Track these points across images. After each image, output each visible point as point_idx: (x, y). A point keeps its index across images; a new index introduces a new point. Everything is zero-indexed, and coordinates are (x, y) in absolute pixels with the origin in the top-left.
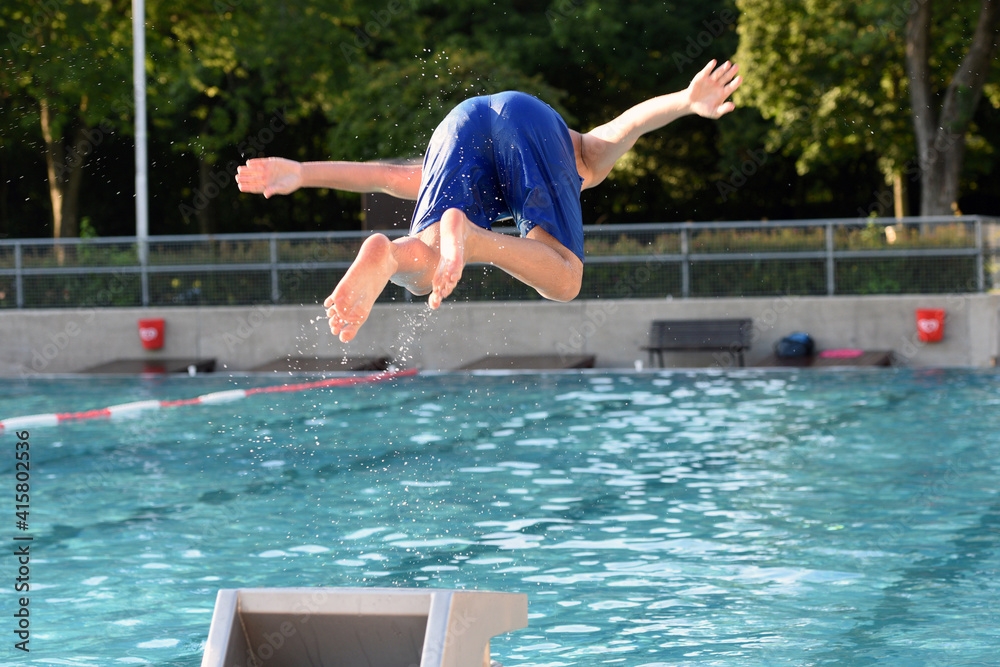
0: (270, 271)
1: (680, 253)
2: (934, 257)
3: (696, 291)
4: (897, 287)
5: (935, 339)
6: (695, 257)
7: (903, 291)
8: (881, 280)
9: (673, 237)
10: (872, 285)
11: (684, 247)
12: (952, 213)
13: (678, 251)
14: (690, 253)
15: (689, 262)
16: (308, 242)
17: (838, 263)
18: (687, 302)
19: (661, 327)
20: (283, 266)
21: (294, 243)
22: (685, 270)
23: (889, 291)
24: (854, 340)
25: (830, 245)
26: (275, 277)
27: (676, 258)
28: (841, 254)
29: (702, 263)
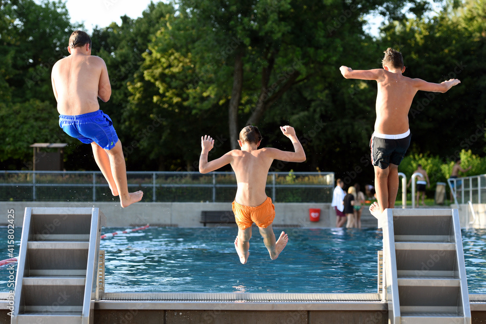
0: (32, 187)
1: (212, 184)
2: (316, 188)
3: (218, 199)
4: (300, 200)
5: (316, 220)
6: (218, 186)
7: (303, 201)
8: (294, 197)
9: (210, 177)
10: (291, 198)
11: (214, 181)
12: (317, 171)
13: (211, 183)
14: (216, 184)
15: (216, 188)
16: (45, 174)
17: (277, 189)
18: (215, 203)
19: (205, 214)
20: (38, 185)
21: (41, 175)
22: (214, 190)
23: (297, 201)
24: (283, 220)
25: (274, 182)
26: (34, 189)
27: (210, 186)
28: (278, 186)
29: (221, 188)
